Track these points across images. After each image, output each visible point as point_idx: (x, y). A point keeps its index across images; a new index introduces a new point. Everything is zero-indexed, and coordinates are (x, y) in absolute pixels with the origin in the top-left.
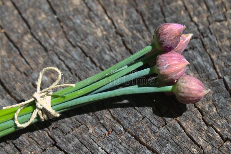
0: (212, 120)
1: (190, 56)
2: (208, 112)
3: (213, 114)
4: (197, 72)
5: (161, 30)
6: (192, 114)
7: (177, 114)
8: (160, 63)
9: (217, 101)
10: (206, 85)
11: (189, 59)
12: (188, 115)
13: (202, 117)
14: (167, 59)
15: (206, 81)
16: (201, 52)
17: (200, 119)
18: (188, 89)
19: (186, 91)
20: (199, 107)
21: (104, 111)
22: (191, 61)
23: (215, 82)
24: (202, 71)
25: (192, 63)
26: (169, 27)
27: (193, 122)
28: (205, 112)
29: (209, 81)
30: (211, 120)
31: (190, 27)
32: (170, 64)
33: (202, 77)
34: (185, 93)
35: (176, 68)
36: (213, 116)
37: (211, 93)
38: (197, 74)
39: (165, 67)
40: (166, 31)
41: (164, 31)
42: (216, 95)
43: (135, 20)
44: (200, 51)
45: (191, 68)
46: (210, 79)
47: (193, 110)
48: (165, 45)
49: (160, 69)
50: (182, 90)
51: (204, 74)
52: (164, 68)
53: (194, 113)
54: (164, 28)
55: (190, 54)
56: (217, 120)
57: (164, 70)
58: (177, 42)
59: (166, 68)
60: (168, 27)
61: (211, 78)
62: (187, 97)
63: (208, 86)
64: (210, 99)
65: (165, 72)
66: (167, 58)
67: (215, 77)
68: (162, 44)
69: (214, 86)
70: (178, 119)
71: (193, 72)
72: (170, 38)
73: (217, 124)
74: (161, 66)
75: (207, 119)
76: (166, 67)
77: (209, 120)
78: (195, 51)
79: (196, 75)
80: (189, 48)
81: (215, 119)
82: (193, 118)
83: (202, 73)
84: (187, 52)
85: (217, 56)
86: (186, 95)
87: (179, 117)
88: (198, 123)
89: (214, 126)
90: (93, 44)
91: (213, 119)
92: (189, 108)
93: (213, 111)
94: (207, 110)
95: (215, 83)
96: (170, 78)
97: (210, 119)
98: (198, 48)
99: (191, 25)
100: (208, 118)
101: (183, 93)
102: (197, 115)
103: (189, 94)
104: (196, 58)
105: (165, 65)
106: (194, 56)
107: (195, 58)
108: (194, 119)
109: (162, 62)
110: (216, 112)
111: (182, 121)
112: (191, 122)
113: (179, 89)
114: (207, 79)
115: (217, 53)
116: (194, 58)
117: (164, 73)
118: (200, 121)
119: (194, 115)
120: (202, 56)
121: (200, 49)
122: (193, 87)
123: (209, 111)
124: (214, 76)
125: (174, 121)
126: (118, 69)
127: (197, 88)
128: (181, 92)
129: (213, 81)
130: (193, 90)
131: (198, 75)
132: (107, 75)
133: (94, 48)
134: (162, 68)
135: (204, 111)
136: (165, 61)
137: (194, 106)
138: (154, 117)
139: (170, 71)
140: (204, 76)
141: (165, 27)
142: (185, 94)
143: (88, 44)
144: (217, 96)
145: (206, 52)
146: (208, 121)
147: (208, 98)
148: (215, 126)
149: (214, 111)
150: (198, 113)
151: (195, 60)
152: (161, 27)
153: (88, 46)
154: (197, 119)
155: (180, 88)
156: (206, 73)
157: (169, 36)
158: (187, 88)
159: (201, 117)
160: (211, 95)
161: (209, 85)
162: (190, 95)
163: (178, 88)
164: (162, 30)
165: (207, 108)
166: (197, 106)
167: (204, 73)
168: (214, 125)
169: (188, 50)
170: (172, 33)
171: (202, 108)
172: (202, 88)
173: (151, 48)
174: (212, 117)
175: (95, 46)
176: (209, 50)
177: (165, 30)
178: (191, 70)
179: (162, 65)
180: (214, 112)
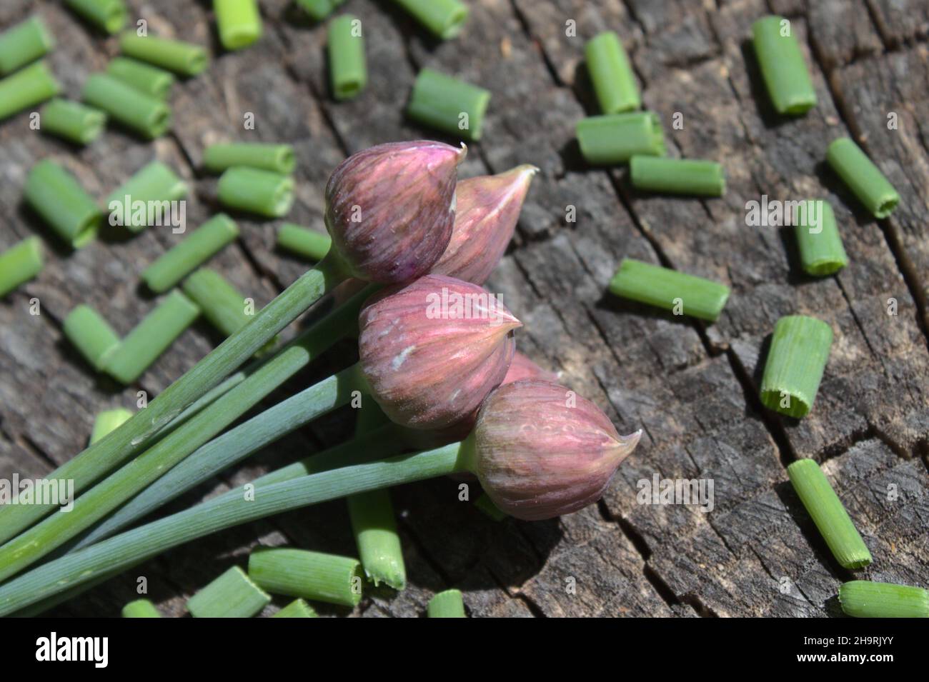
0: (692, 572)
1: (560, 262)
2: (669, 533)
3: (694, 540)
4: (601, 341)
5: (344, 189)
6: (594, 553)
7: (519, 569)
8: (371, 348)
9: (706, 471)
10: (648, 400)
11: (559, 281)
12: (574, 565)
13: (643, 563)
14: (402, 323)
15: (650, 376)
16: (613, 233)
17: (631, 576)
18: (529, 448)
19: (522, 459)
20: (625, 516)
21: (170, 603)
22: (567, 285)
23: (688, 375)
24: (623, 331)
25: (574, 294)
26: (379, 168)
27: (599, 596)
28: (656, 538)
29: (664, 375)
30: (688, 574)
31: (551, 117)
32: (422, 342)
33: (629, 361)
34: (517, 471)
35: (457, 355)
36: (692, 550)
37: (675, 436)
38: (603, 351)
39: (398, 361)
40: (369, 189)
41: (359, 194)
42: (699, 441)
43: (285, 123)
44: (604, 228)
45: (571, 321)
46: (666, 364)
47: (595, 536)
48: (382, 257)
49: (377, 374)
50: (502, 459)
51: (634, 345)
52: (396, 368)
53: (599, 547)
54: (358, 176)
55: (562, 254)
56: (713, 570)
57: (398, 378)
58: (439, 231)
59: (405, 367)
60: (373, 170)
61: (671, 360)
62: (531, 488)
63: (660, 403)
64: (672, 467)
65: (401, 386)
66: (402, 316)
67: (691, 353)
68: (365, 256)
69: (687, 400)
70: (526, 589)
71: (584, 345)
72: (395, 217)
73: (715, 586)
74: (380, 360)
75: (666, 569)
76: (405, 364)
77: (677, 575)
78: (582, 235)
79: (598, 354)
80: (553, 225)
81: (703, 566)
82: (597, 577)
83: (625, 340)
84: (545, 245)
85: (691, 242)
86: (526, 481)
87: (529, 582)
88: (624, 599)
89: (701, 599)
90: (95, 272)
91: (694, 566)
92: (578, 526)
93: (691, 527)
94: (663, 522)
95: (689, 382)
96: (433, 411)
97: (683, 566)
98: (595, 214)
99: (552, 106)
100: (669, 565)
101: (509, 472)
102: (614, 557)
103: (536, 474)
104: (590, 267)
105: (399, 354)
106: (582, 261)
107: (587, 270)
108: (604, 578)
109: (380, 339)
110: (707, 526)
111: (547, 596)
112: (591, 597)
113: (487, 456)
114: (652, 368)
115: (688, 228)
116: (580, 268)
117: (401, 390)
118: (635, 587)
119: (600, 560)
120: (619, 253)
121: (607, 221)
122: (549, 439)
123: (673, 528)
124: (684, 347)
125: (509, 601)
126: (184, 409)
127: (570, 438)
128: (497, 470)
129: (678, 373)
130: (553, 451)
131: (608, 352)
132: (138, 445)
133: (99, 293)
134: (384, 370)
135: (648, 533)
136: (397, 332)
137: (598, 516)
138: (413, 599)
139: (427, 379)
140: (638, 353)
141: (363, 171)
142: (519, 476)
143: (71, 280)
144: (705, 445)
145: (637, 233)
146: (673, 579)
147: (661, 461)
148: (705, 603)
149: (698, 522)
150: (620, 546)
151: (587, 278)
152: (344, 174)
153: (71, 287)
154: (619, 580)
155: (491, 452)
156: (643, 335)
157: (389, 212)
158: (522, 444)
159: (633, 562)
160: (676, 446)
161: (663, 397)
162: (545, 480)
163: (481, 454)
164: (350, 190)
165: (664, 514)
166: (615, 511)
167: (635, 336)
168: (701, 593)
169: (552, 232)
170: (400, 194)
171: (637, 519)
172: (598, 432)
173: (323, 280)
174: (687, 555)
175: (103, 281)
176: (653, 219)
177: (363, 186)
178: (570, 334)
179: (382, 355)
180: (696, 531)
